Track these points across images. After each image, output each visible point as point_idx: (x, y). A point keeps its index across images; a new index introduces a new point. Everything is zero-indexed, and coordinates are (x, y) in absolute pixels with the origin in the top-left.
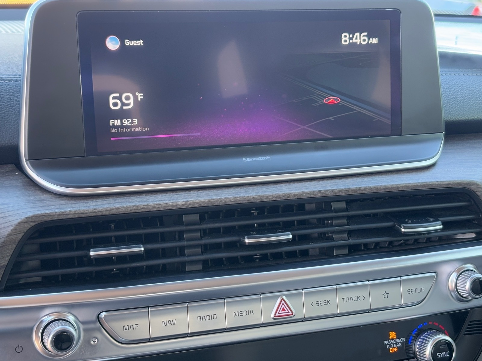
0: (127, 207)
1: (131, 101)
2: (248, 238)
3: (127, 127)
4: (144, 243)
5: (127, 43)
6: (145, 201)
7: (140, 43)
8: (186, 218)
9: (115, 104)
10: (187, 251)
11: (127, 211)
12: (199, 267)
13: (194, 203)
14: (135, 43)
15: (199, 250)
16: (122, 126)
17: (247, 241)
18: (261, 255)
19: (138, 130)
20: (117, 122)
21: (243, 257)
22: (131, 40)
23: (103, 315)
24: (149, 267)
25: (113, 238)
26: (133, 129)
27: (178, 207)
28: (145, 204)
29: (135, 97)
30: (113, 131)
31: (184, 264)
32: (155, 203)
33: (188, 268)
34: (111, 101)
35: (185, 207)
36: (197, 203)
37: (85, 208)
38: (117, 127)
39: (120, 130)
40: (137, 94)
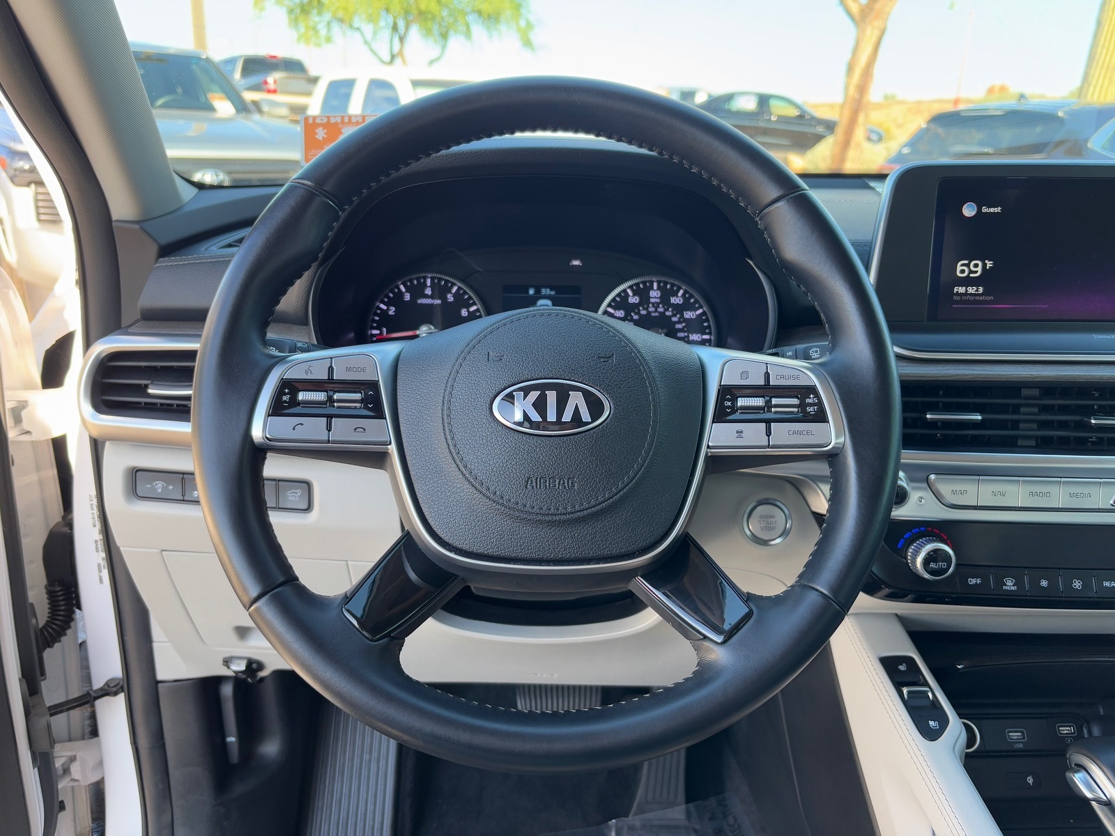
0: (968, 375)
1: (979, 269)
2: (1095, 419)
3: (971, 294)
4: (981, 412)
5: (985, 210)
6: (987, 371)
7: (998, 210)
8: (1024, 392)
9: (963, 271)
10: (1022, 426)
11: (968, 378)
12: (1033, 443)
13: (1040, 377)
14: (992, 210)
15: (1035, 426)
16: (966, 294)
17: (1093, 421)
18: (1097, 438)
19: (981, 298)
20: (962, 290)
21: (1075, 438)
22: (989, 207)
23: (932, 477)
24: (974, 436)
25: (941, 404)
26: (977, 298)
27: (1022, 380)
28: (987, 373)
29: (984, 265)
30: (956, 298)
31: (1016, 438)
32: (998, 373)
33: (1020, 443)
34: (959, 268)
35: (1030, 380)
36: (1044, 377)
37: (927, 372)
38: (961, 294)
39: (964, 298)
40: (986, 261)
